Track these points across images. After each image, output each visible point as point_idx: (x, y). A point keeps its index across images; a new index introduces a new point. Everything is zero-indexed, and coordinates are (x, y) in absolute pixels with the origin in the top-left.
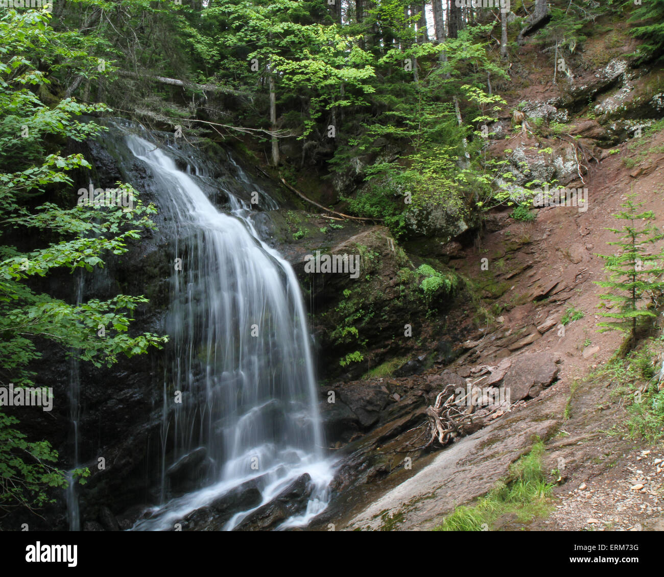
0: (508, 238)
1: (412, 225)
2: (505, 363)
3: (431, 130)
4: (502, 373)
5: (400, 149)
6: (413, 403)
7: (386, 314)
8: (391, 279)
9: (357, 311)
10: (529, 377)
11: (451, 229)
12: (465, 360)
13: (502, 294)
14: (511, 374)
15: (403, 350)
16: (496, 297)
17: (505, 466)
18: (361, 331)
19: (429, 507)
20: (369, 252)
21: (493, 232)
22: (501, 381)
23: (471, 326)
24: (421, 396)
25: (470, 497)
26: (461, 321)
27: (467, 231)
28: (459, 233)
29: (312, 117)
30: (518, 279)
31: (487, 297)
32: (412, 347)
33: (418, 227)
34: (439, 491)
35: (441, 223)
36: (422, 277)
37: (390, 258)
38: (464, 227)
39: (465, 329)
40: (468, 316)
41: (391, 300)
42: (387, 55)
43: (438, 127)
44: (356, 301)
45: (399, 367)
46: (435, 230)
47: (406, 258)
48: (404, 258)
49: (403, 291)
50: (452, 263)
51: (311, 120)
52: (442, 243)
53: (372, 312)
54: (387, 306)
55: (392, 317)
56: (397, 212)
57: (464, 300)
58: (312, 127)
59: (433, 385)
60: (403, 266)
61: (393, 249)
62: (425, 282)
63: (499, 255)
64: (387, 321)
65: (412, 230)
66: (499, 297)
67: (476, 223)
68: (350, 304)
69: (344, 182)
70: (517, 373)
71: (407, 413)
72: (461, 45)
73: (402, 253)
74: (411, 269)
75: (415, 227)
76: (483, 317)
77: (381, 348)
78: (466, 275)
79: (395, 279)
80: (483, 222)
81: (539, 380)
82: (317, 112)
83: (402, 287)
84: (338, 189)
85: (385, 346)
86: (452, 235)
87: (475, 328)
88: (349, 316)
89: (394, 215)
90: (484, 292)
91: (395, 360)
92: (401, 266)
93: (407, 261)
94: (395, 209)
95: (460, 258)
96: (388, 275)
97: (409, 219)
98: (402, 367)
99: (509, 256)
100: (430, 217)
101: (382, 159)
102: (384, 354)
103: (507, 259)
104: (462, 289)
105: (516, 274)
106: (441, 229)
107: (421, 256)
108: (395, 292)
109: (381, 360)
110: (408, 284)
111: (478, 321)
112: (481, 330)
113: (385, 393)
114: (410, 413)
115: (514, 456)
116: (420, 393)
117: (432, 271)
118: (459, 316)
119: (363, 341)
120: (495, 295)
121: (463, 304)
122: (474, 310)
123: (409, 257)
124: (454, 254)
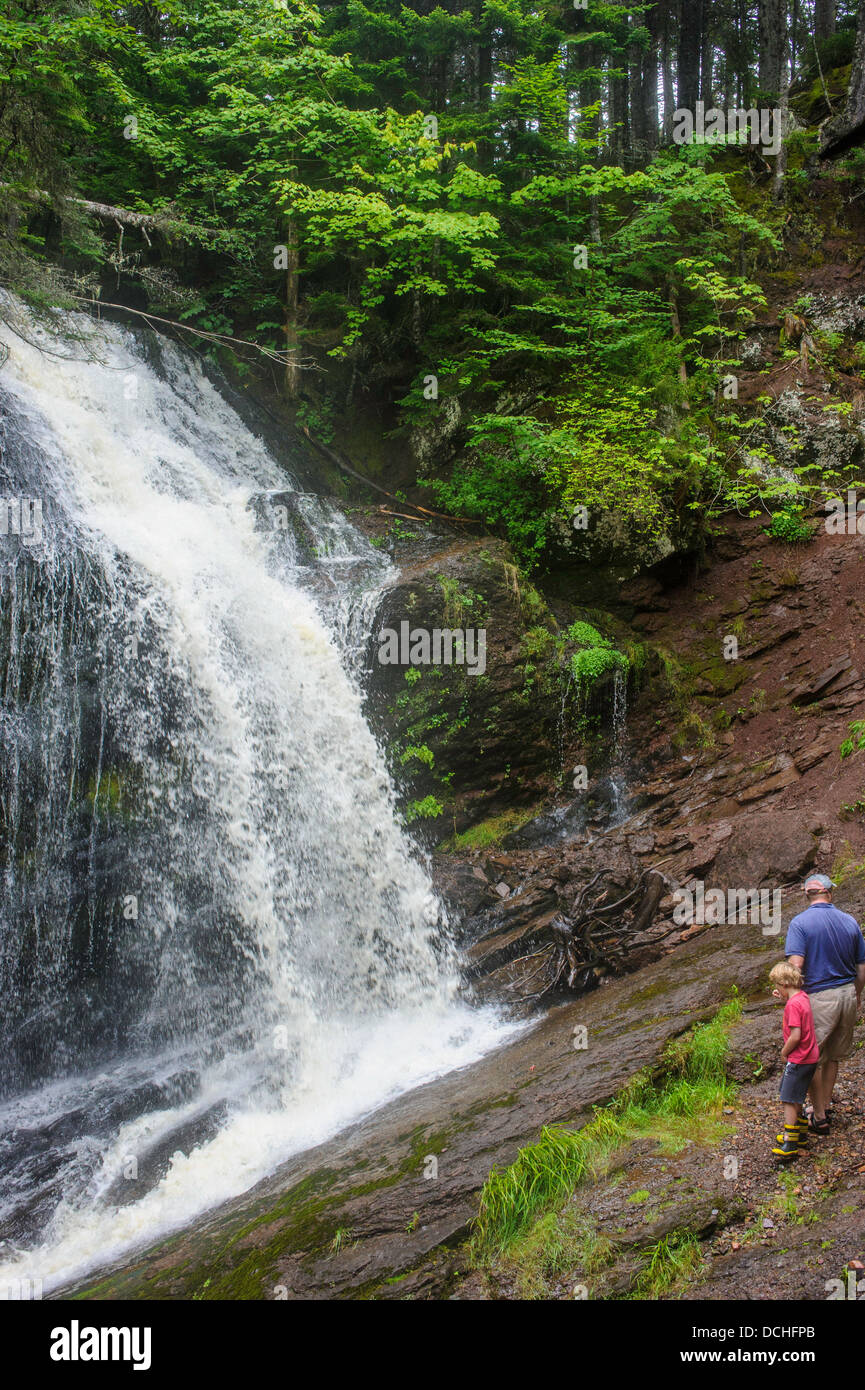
0: (756, 574)
1: (562, 538)
2: (723, 829)
3: (610, 346)
4: (713, 849)
5: (548, 379)
6: (534, 903)
7: (494, 721)
8: (508, 648)
9: (432, 712)
10: (761, 860)
11: (641, 550)
12: (649, 819)
13: (736, 688)
14: (730, 852)
15: (527, 794)
16: (722, 693)
17: (658, 1045)
18: (440, 754)
19: (496, 1123)
20: (464, 592)
21: (729, 559)
22: (710, 864)
23: (668, 750)
24: (551, 890)
25: (578, 1104)
26: (649, 740)
27: (672, 556)
28: (655, 560)
29: (364, 303)
30: (769, 659)
31: (705, 693)
32: (546, 789)
33: (574, 544)
34: (524, 1091)
35: (620, 536)
36: (574, 647)
37: (508, 607)
38: (667, 547)
39: (656, 756)
40: (662, 730)
41: (508, 691)
42: (531, 186)
43: (624, 342)
44: (431, 692)
45: (517, 828)
46: (609, 550)
47: (543, 607)
48: (537, 607)
49: (531, 675)
50: (640, 620)
51: (363, 309)
52: (621, 579)
53: (464, 715)
54: (495, 704)
55: (506, 727)
56: (532, 513)
57: (656, 698)
58: (362, 328)
59: (574, 869)
60: (533, 624)
61: (515, 587)
62: (576, 658)
63: (735, 610)
64: (496, 735)
65: (563, 549)
66: (729, 692)
67: (691, 540)
68: (419, 699)
69: (432, 440)
70: (739, 850)
71: (520, 924)
72: (683, 172)
73: (535, 598)
74: (552, 630)
75: (568, 543)
76: (693, 733)
77: (480, 788)
78: (666, 645)
79: (517, 650)
80: (709, 538)
81: (777, 866)
82: (376, 294)
83: (529, 668)
84: (420, 454)
85: (489, 786)
86: (643, 565)
87: (677, 753)
88: (417, 721)
89: (526, 517)
90: (699, 680)
91: (509, 816)
92: (529, 624)
93: (545, 614)
94: (530, 506)
95: (658, 610)
96: (503, 641)
97: (557, 527)
98: (522, 829)
99: (755, 611)
100: (599, 524)
101: (510, 397)
102: (487, 801)
103: (752, 617)
104: (655, 674)
105: (766, 649)
106: (620, 549)
107: (577, 603)
108: (516, 676)
109: (481, 813)
110: (541, 660)
111: (682, 742)
112: (688, 759)
113: (478, 882)
114: (525, 923)
115: (679, 1023)
116: (549, 883)
117: (594, 636)
118: (645, 730)
119: (445, 773)
120: (721, 689)
121: (656, 704)
122: (677, 717)
123: (550, 605)
124: (646, 602)
